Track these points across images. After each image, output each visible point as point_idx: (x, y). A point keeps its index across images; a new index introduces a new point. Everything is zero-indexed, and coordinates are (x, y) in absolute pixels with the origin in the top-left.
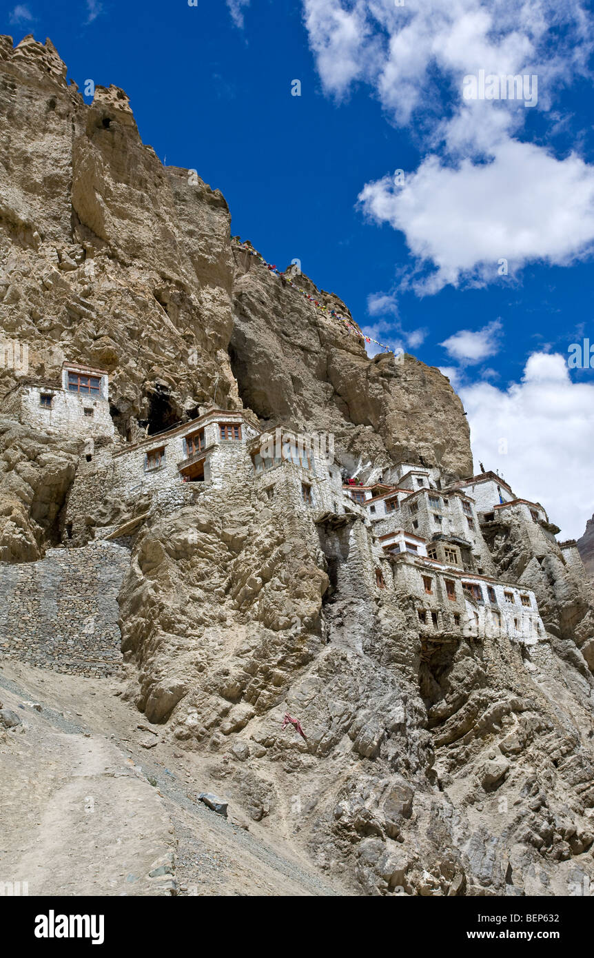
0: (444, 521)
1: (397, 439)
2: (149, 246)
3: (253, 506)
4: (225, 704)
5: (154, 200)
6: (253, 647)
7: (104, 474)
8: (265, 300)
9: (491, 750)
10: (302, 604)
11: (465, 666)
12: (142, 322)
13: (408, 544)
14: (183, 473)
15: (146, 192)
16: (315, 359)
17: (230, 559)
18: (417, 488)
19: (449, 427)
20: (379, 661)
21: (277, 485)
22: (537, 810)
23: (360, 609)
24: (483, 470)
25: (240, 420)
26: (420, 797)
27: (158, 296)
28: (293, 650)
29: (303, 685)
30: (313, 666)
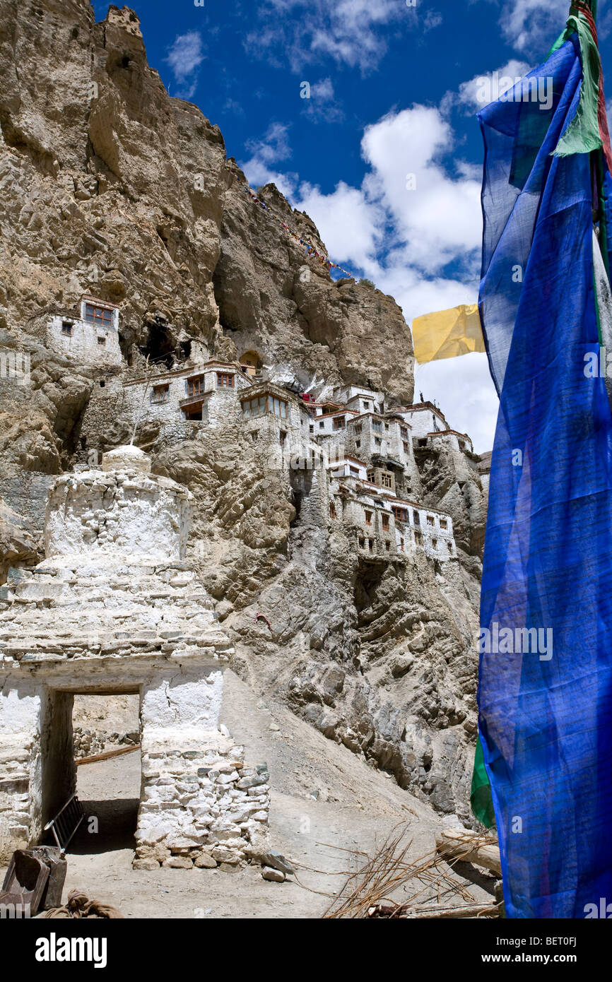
0: (383, 443)
1: (349, 362)
2: (155, 183)
3: (240, 445)
4: (214, 601)
5: (162, 139)
6: (235, 559)
7: (115, 400)
8: (243, 218)
9: (401, 648)
10: (275, 530)
11: (390, 583)
12: (146, 257)
13: (352, 469)
14: (184, 409)
15: (156, 131)
16: (283, 276)
17: (219, 486)
18: (363, 411)
19: (397, 354)
20: (327, 576)
21: (261, 431)
22: (429, 693)
23: (316, 535)
24: (422, 399)
25: (234, 371)
26: (349, 678)
27: (160, 231)
28: (265, 565)
29: (271, 591)
30: (280, 578)
